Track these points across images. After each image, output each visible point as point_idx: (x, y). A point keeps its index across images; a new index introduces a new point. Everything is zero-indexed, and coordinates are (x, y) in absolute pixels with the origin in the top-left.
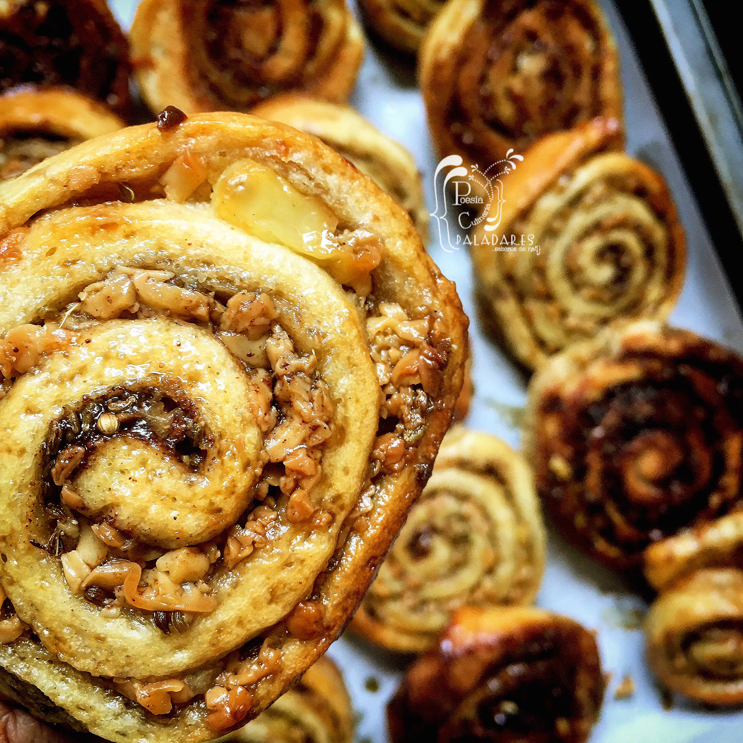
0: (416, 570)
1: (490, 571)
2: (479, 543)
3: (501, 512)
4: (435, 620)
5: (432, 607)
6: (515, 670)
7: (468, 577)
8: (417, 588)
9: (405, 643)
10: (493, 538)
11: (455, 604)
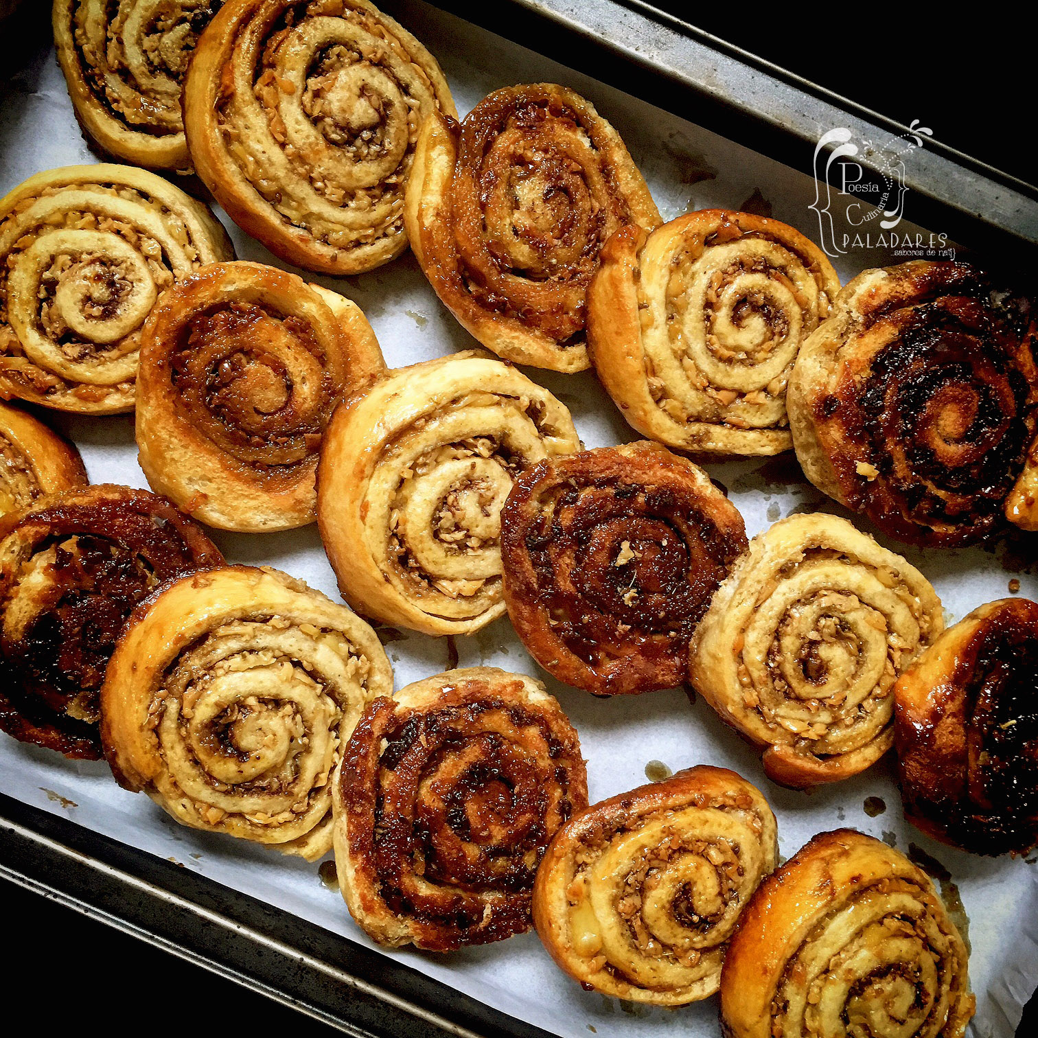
0: (830, 688)
1: (889, 630)
2: (859, 617)
3: (852, 576)
4: (880, 713)
5: (869, 704)
7: (877, 653)
11: (887, 682)
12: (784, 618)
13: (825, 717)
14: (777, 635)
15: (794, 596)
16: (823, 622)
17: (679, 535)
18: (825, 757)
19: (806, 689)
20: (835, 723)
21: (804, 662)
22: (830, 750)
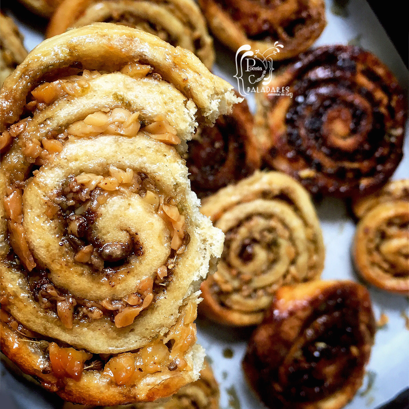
0: (247, 270)
1: (293, 262)
2: (284, 245)
3: (294, 221)
4: (264, 301)
5: (260, 293)
6: (322, 320)
7: (280, 268)
8: (248, 282)
9: (246, 320)
10: (292, 239)
11: (275, 287)
12: (249, 218)
13: (236, 284)
14: (240, 224)
15: (261, 209)
16: (266, 233)
17: (225, 148)
18: (223, 304)
19: (236, 261)
20: (237, 290)
21: (244, 247)
22: (228, 302)
